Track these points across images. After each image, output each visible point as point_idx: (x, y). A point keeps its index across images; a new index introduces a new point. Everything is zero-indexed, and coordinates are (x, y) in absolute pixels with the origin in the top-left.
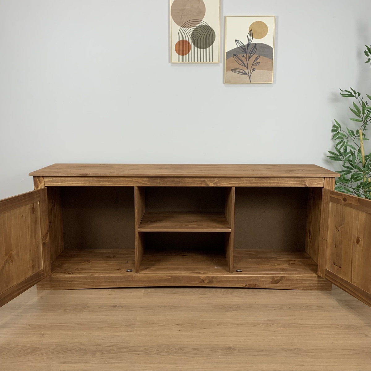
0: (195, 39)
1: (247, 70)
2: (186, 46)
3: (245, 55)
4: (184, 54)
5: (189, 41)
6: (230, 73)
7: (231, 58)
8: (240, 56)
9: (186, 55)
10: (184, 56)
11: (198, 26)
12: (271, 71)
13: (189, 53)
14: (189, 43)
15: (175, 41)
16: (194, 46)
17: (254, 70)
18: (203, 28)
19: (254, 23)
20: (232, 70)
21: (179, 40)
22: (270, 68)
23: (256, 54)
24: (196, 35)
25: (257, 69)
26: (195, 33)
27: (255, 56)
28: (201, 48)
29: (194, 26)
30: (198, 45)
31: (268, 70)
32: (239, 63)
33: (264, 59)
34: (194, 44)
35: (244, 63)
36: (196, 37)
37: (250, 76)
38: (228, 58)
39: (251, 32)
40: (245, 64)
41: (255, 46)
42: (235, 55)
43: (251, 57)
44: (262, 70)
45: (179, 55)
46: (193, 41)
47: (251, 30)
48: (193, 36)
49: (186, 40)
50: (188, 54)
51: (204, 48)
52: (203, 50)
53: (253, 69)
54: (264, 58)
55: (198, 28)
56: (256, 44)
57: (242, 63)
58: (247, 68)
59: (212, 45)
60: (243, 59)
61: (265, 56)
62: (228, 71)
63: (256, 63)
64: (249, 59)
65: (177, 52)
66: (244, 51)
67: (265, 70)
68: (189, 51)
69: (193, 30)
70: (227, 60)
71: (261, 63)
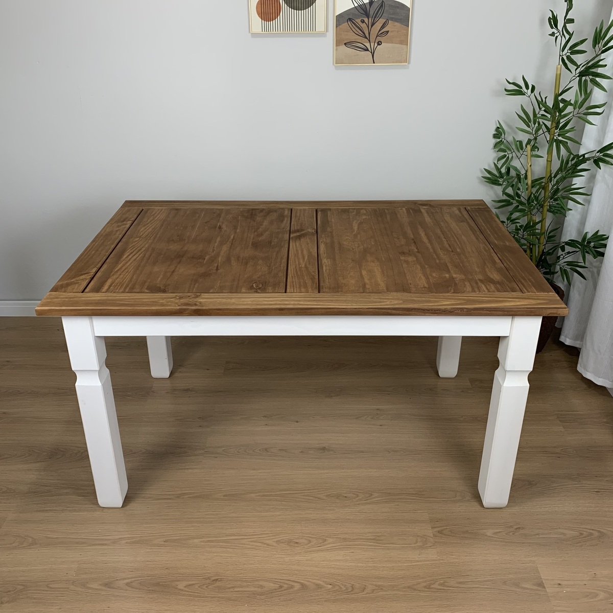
1: (369, 44)
2: (274, 5)
3: (366, 20)
4: (271, 19)
6: (343, 48)
7: (344, 24)
8: (359, 21)
9: (274, 21)
10: (272, 22)
12: (405, 46)
13: (279, 17)
14: (277, 1)
16: (286, 5)
20: (345, 44)
22: (404, 40)
23: (383, 18)
25: (384, 43)
27: (382, 21)
28: (297, 8)
30: (293, 5)
31: (402, 44)
32: (356, 32)
33: (395, 26)
35: (364, 33)
37: (374, 53)
40: (366, 34)
41: (382, 6)
42: (350, 19)
43: (374, 22)
44: (392, 43)
45: (263, 21)
50: (276, 19)
51: (302, 9)
52: (300, 11)
53: (378, 42)
54: (396, 24)
56: (383, 1)
57: (360, 32)
58: (369, 41)
59: (314, 4)
60: (363, 26)
61: (397, 22)
62: (339, 45)
63: (383, 33)
64: (372, 26)
65: (258, 14)
66: (364, 13)
67: (397, 43)
68: (278, 14)
70: (338, 28)
71: (392, 32)
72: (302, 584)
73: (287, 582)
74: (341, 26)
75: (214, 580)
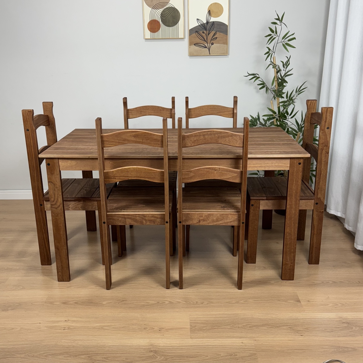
0: (163, 18)
1: (207, 44)
2: (156, 24)
3: (205, 32)
4: (155, 32)
5: (159, 21)
6: (193, 47)
7: (193, 34)
8: (201, 32)
9: (157, 33)
11: (165, 8)
12: (226, 45)
13: (159, 31)
14: (159, 22)
15: (147, 21)
16: (163, 24)
17: (212, 44)
18: (170, 9)
19: (211, 4)
20: (194, 44)
21: (151, 20)
22: (226, 42)
23: (214, 31)
24: (164, 15)
25: (215, 43)
26: (164, 14)
27: (213, 32)
28: (169, 26)
29: (163, 7)
30: (166, 24)
31: (224, 44)
32: (200, 38)
33: (220, 35)
34: (163, 23)
35: (204, 39)
36: (165, 17)
37: (210, 49)
38: (191, 34)
39: (209, 12)
41: (213, 24)
42: (197, 32)
43: (209, 33)
44: (219, 44)
45: (151, 33)
46: (162, 21)
47: (210, 11)
48: (162, 16)
49: (156, 19)
50: (158, 32)
51: (172, 26)
52: (170, 28)
54: (221, 33)
55: (166, 9)
56: (213, 22)
57: (202, 38)
58: (207, 43)
59: (178, 24)
60: (204, 35)
62: (191, 45)
63: (214, 38)
65: (149, 30)
66: (203, 27)
67: (222, 44)
68: (159, 29)
69: (162, 11)
70: (190, 36)
71: (218, 38)
72: (170, 301)
73: (162, 301)
74: (192, 35)
75: (122, 301)
